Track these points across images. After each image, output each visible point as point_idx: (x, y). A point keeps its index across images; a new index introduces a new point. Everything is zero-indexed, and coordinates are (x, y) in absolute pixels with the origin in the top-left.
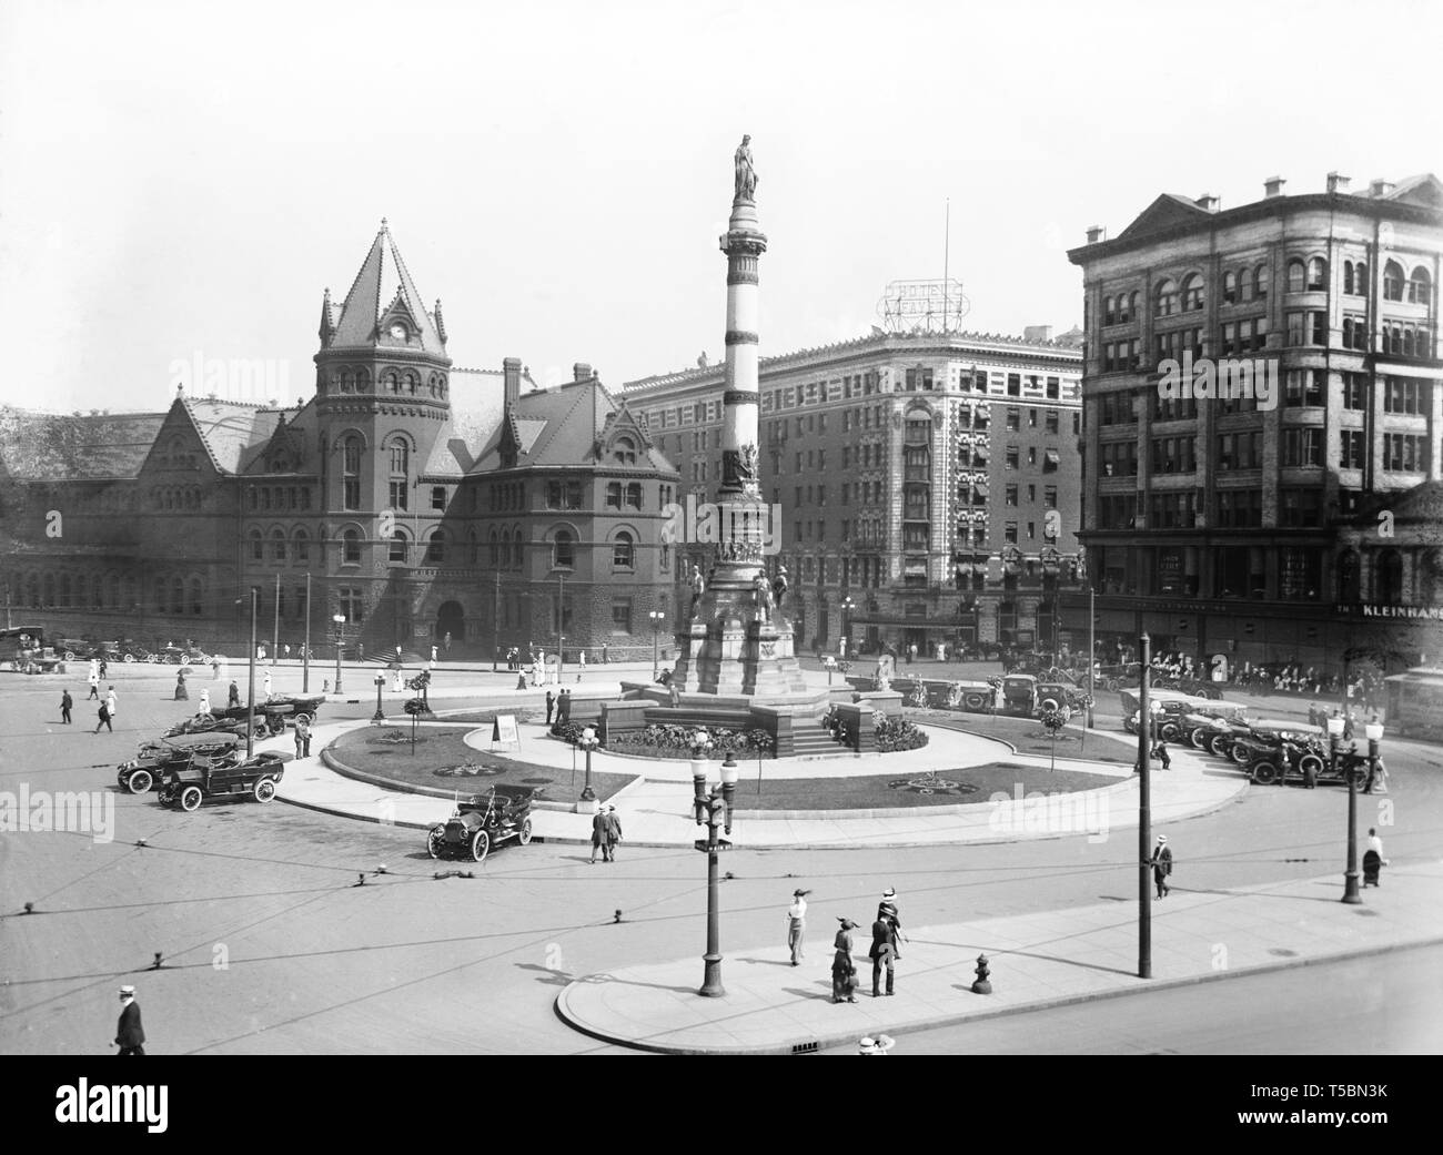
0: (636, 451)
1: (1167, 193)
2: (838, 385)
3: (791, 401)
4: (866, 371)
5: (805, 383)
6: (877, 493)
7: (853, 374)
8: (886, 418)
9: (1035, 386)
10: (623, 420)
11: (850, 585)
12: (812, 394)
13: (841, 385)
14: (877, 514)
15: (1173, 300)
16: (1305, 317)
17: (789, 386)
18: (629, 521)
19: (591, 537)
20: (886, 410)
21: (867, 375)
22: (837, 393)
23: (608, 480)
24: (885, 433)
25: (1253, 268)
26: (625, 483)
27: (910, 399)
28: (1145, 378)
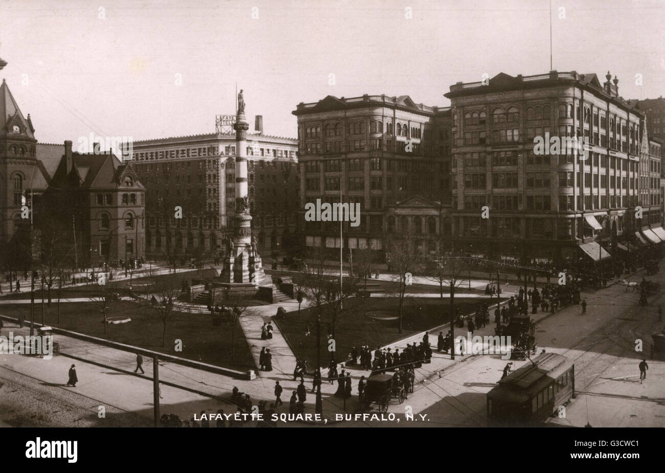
0: (133, 182)
1: (330, 95)
2: (196, 151)
3: (173, 156)
4: (209, 146)
5: (180, 149)
6: (215, 192)
7: (202, 147)
8: (218, 165)
9: (269, 153)
10: (128, 169)
11: (203, 227)
12: (183, 153)
13: (197, 151)
14: (215, 201)
15: (331, 131)
16: (376, 141)
17: (173, 150)
18: (131, 208)
19: (117, 216)
20: (218, 162)
21: (208, 148)
22: (195, 154)
23: (123, 193)
24: (218, 170)
25: (359, 123)
26: (129, 193)
27: (227, 158)
28: (323, 157)
